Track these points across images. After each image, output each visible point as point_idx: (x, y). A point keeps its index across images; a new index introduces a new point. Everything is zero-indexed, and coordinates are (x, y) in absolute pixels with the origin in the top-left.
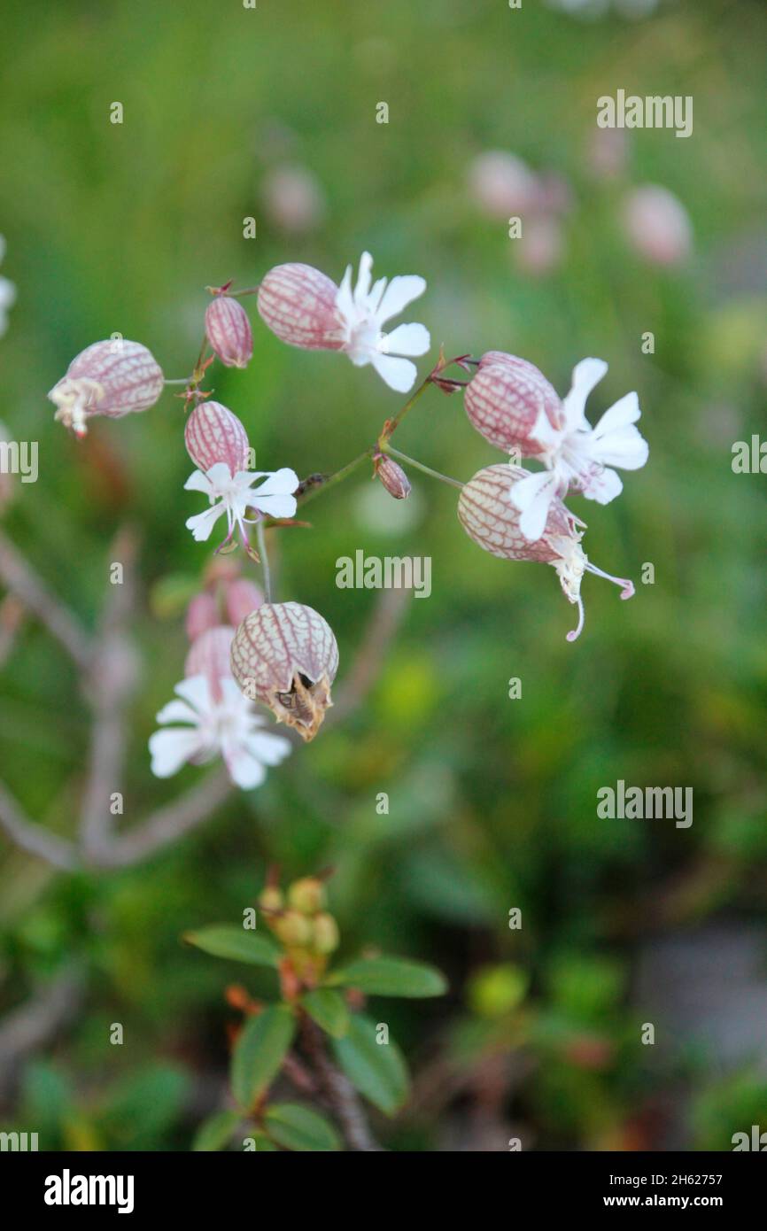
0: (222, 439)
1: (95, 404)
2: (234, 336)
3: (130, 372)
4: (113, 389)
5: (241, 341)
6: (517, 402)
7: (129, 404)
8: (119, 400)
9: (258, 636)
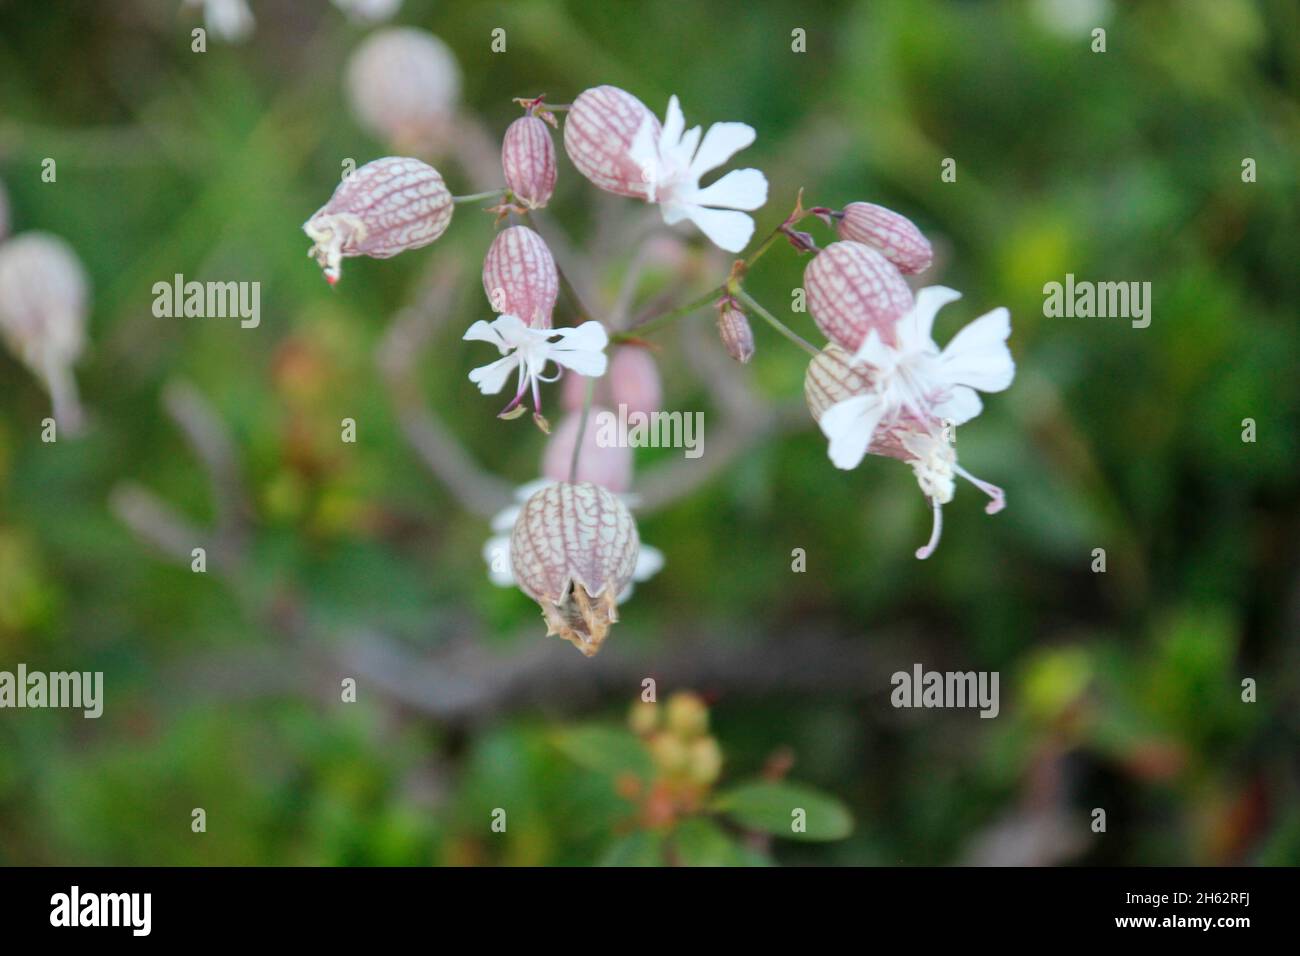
0: (522, 279)
1: (354, 245)
2: (529, 171)
3: (404, 206)
4: (381, 227)
5: (538, 178)
6: (856, 304)
7: (399, 245)
8: (387, 239)
9: (537, 528)
